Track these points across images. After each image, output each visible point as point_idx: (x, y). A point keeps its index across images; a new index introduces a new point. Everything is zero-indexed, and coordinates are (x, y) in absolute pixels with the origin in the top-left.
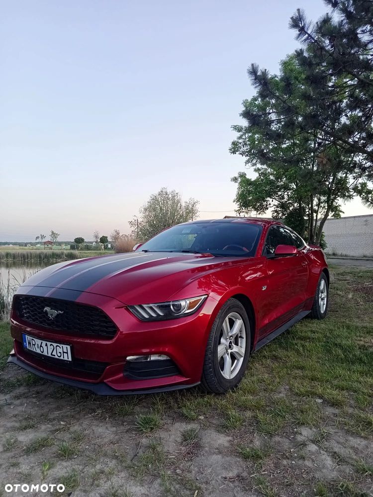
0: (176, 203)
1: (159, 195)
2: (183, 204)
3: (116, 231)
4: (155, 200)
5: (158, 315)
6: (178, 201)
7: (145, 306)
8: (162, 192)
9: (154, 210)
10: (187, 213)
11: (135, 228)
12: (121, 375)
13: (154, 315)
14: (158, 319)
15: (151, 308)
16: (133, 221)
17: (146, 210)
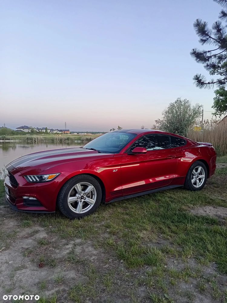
0: (187, 107)
1: (176, 103)
2: (192, 108)
3: (154, 126)
4: (172, 106)
5: (37, 180)
6: (189, 106)
7: (31, 176)
8: (177, 101)
9: (172, 112)
10: (195, 114)
11: (159, 124)
12: (22, 203)
13: (35, 180)
14: (37, 182)
15: (34, 177)
16: (158, 120)
17: (166, 112)
